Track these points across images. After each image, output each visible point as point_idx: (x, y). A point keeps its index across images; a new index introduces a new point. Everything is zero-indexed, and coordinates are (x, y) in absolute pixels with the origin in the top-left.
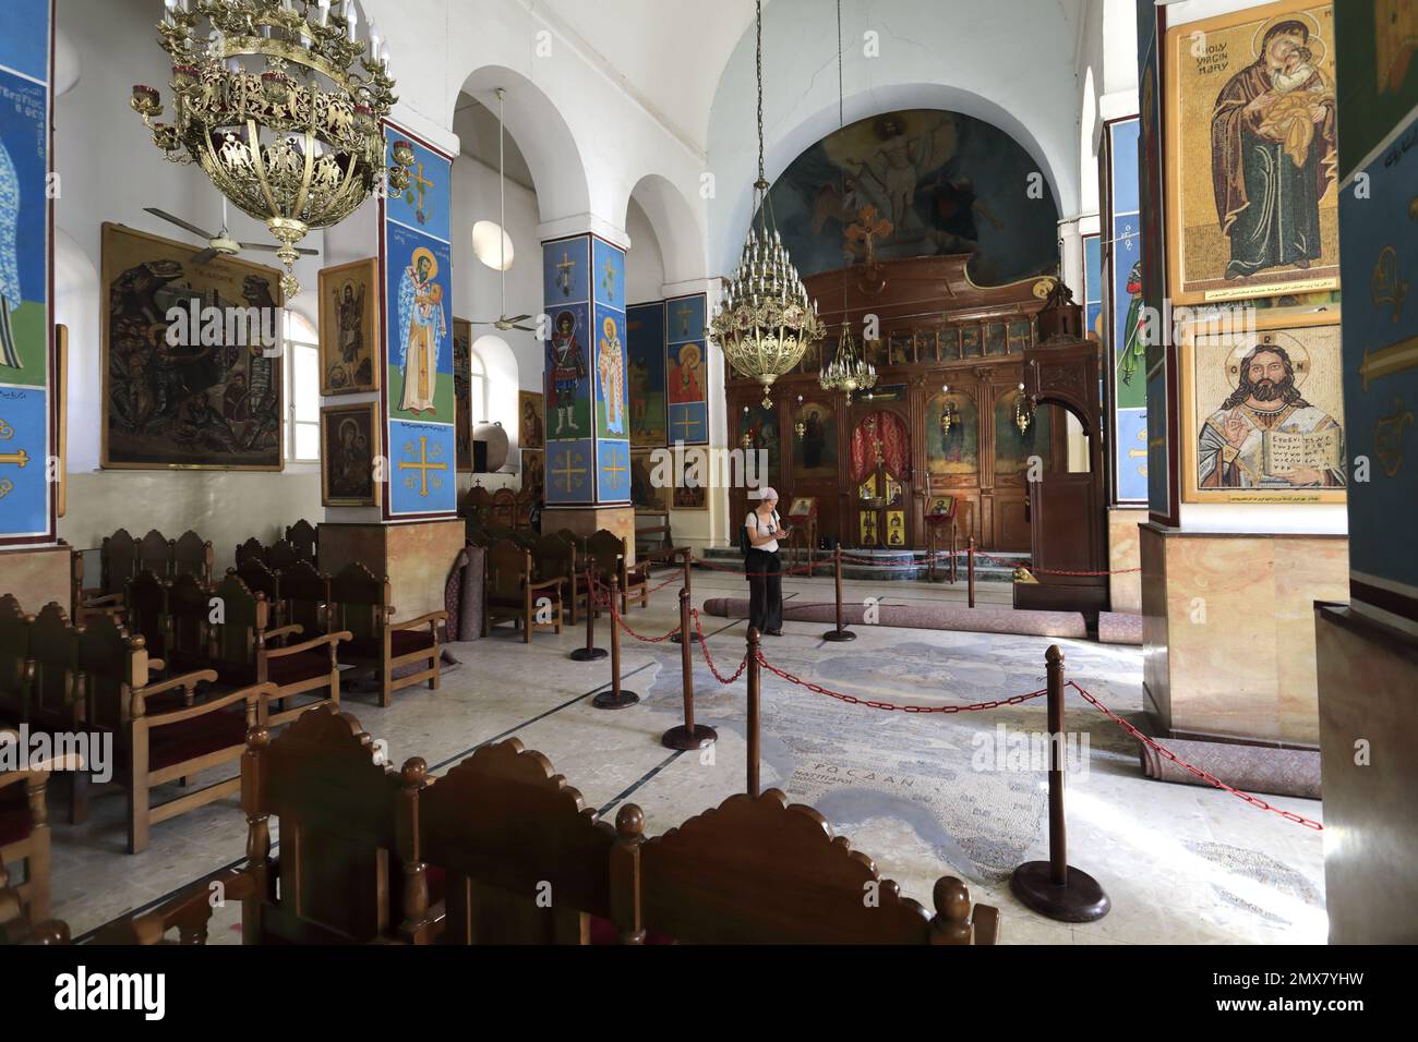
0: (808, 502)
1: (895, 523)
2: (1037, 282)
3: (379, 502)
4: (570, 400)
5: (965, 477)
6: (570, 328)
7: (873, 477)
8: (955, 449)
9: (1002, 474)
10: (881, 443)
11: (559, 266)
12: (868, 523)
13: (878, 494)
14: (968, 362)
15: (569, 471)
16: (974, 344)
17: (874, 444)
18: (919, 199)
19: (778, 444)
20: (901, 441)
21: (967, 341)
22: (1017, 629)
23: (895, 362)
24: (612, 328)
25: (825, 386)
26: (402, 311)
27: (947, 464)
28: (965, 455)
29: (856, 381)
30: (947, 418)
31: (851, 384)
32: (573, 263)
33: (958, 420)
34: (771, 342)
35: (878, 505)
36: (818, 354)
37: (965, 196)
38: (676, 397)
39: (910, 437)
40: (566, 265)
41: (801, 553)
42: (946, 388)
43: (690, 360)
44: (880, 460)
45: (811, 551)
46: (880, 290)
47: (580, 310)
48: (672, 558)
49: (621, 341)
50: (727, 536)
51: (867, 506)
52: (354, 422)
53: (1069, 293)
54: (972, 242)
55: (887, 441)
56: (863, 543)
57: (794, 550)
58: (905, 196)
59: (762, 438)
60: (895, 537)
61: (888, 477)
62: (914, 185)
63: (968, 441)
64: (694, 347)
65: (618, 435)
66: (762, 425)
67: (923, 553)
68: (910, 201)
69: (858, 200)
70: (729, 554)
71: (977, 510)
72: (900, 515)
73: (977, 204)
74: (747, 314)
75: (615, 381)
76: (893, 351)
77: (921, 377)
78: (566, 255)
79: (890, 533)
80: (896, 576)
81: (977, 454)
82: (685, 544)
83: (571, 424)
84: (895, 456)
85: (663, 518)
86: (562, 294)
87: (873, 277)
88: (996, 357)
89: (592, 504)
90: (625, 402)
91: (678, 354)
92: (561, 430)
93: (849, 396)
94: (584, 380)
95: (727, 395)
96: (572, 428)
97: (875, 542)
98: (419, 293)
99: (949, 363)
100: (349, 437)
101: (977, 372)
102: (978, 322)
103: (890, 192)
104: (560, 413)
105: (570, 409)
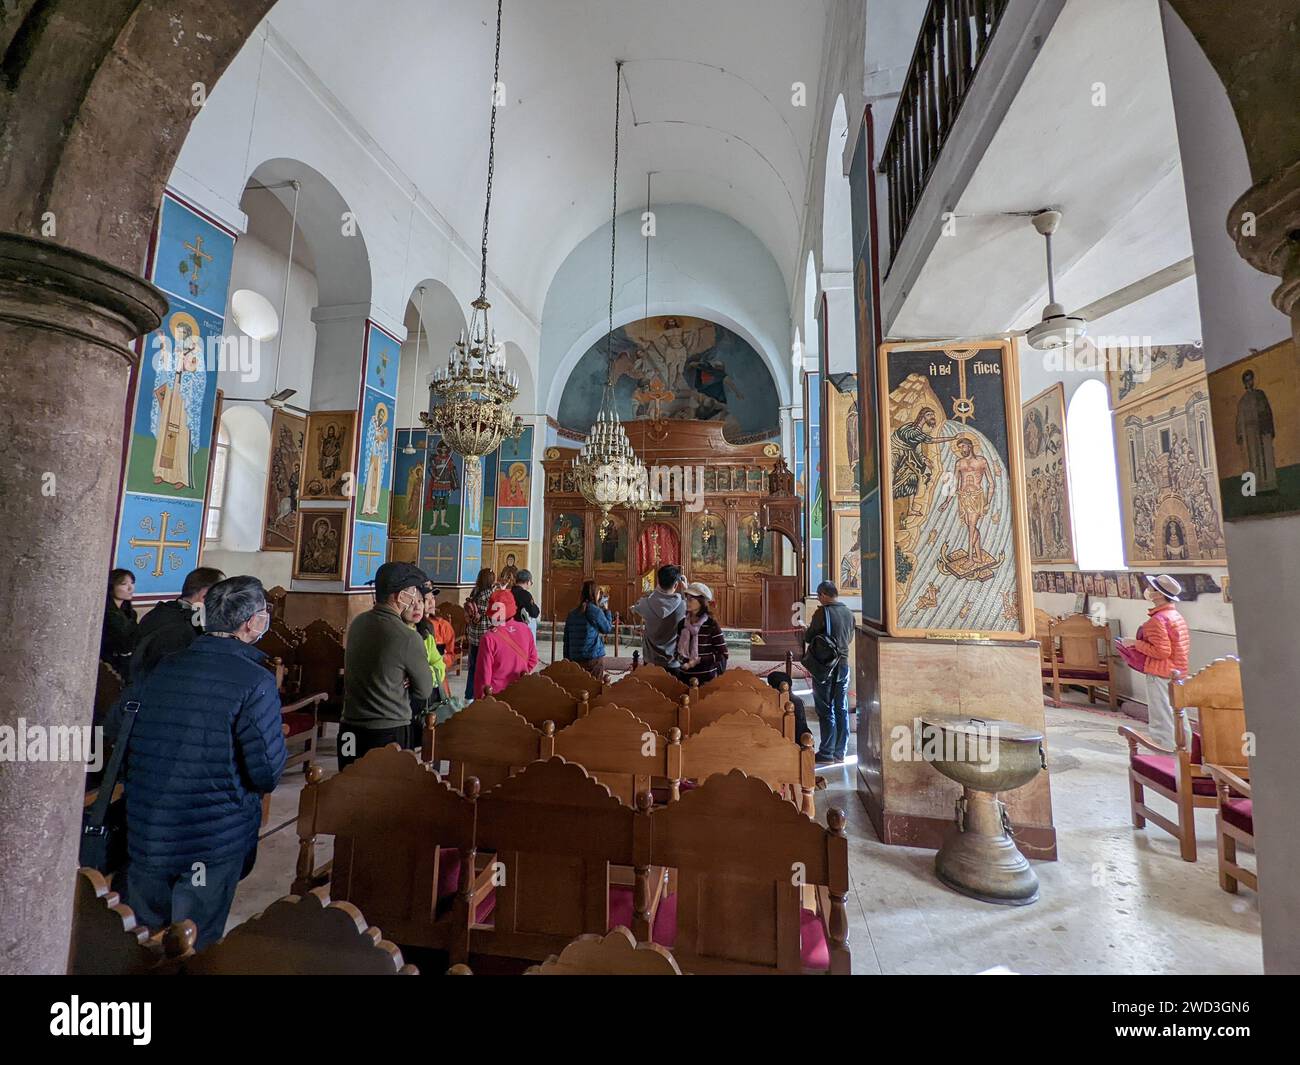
2: (766, 445)
3: (344, 578)
4: (444, 505)
5: (716, 575)
8: (710, 553)
9: (742, 573)
10: (660, 547)
14: (721, 494)
15: (439, 558)
16: (725, 482)
17: (655, 547)
18: (688, 370)
20: (674, 546)
21: (721, 480)
26: (367, 446)
30: (706, 531)
33: (714, 533)
37: (720, 373)
38: (505, 503)
39: (680, 545)
43: (518, 473)
46: (664, 439)
52: (328, 521)
53: (785, 465)
54: (723, 404)
55: (664, 545)
58: (678, 366)
59: (571, 538)
62: (685, 360)
64: (523, 465)
65: (475, 534)
66: (571, 528)
68: (681, 370)
69: (645, 365)
71: (723, 597)
83: (443, 523)
84: (669, 557)
87: (659, 429)
88: (740, 493)
89: (456, 584)
91: (508, 470)
92: (435, 528)
93: (643, 514)
94: (457, 491)
95: (545, 503)
96: (445, 527)
98: (377, 433)
100: (321, 530)
101: (727, 501)
102: (729, 467)
103: (668, 362)
104: (435, 514)
105: (443, 512)
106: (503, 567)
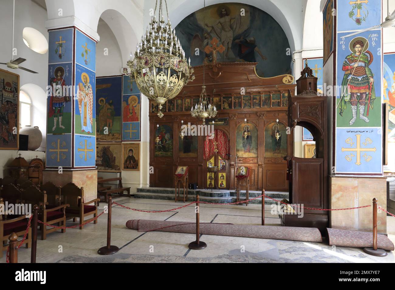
0: (185, 168)
1: (222, 178)
2: (284, 77)
4: (60, 113)
5: (251, 159)
6: (61, 76)
7: (213, 158)
8: (248, 146)
9: (267, 158)
10: (217, 143)
11: (57, 43)
12: (210, 178)
13: (215, 165)
15: (58, 150)
16: (257, 102)
17: (214, 143)
18: (234, 45)
19: (172, 142)
20: (225, 142)
21: (255, 100)
22: (288, 237)
23: (224, 108)
24: (87, 78)
25: (194, 115)
27: (245, 153)
28: (252, 149)
29: (208, 113)
30: (246, 133)
31: (205, 115)
32: (64, 42)
33: (250, 135)
34: (163, 77)
35: (215, 170)
36: (191, 102)
37: (252, 45)
38: (126, 119)
39: (229, 141)
40: (60, 42)
41: (181, 191)
42: (246, 120)
43: (133, 102)
44: (216, 151)
45: (185, 190)
46: (219, 76)
47: (67, 66)
48: (122, 192)
49: (92, 86)
50: (148, 182)
51: (210, 170)
55: (219, 143)
56: (208, 186)
57: (177, 189)
58: (228, 43)
59: (165, 139)
60: (222, 184)
61: (220, 158)
62: (232, 39)
63: (254, 144)
65: (89, 133)
66: (165, 133)
67: (233, 191)
68: (230, 46)
69: (209, 43)
70: (148, 191)
71: (256, 172)
72: (224, 174)
73: (256, 49)
74: (148, 58)
75: (88, 106)
76: (223, 103)
77: (235, 115)
78: (61, 37)
79: (220, 182)
80: (222, 202)
81: (257, 149)
82: (129, 186)
83: (61, 126)
84: (222, 149)
85: (119, 174)
86: (58, 57)
87: (216, 70)
89: (70, 168)
90: (93, 117)
91: (127, 100)
92: (56, 129)
93: (204, 120)
94: (68, 103)
96: (61, 128)
97: (213, 186)
99: (246, 110)
101: (258, 114)
102: (259, 92)
103: (222, 41)
104: (55, 120)
105: (60, 118)
106: (126, 156)
